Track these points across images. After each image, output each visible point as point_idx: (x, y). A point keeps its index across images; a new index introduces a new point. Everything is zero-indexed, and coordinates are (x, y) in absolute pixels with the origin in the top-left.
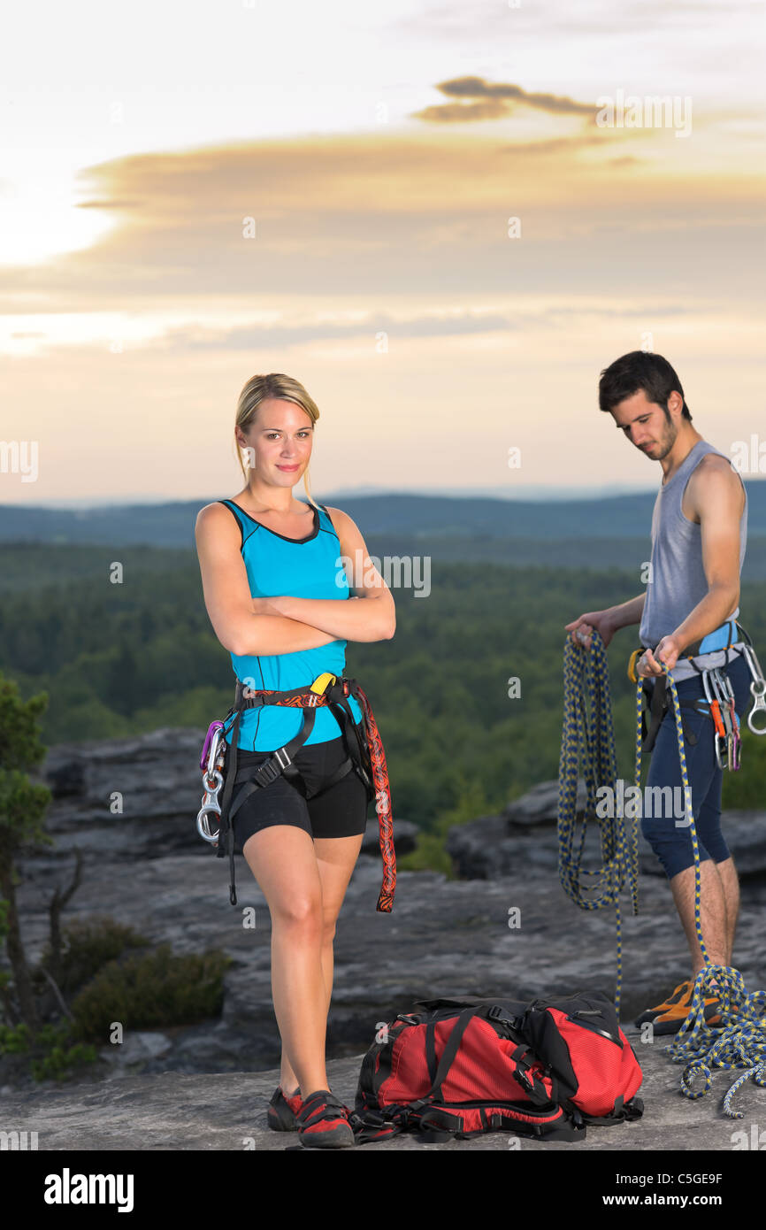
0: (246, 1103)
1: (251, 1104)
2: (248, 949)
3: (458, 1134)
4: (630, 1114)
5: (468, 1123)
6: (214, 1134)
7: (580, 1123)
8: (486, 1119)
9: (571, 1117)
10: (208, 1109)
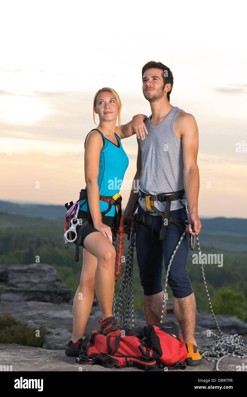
0: (40, 353)
1: (42, 353)
2: (54, 328)
3: (116, 365)
4: (181, 367)
5: (120, 363)
6: (26, 360)
7: (162, 367)
8: (127, 362)
9: (158, 365)
10: (26, 353)
